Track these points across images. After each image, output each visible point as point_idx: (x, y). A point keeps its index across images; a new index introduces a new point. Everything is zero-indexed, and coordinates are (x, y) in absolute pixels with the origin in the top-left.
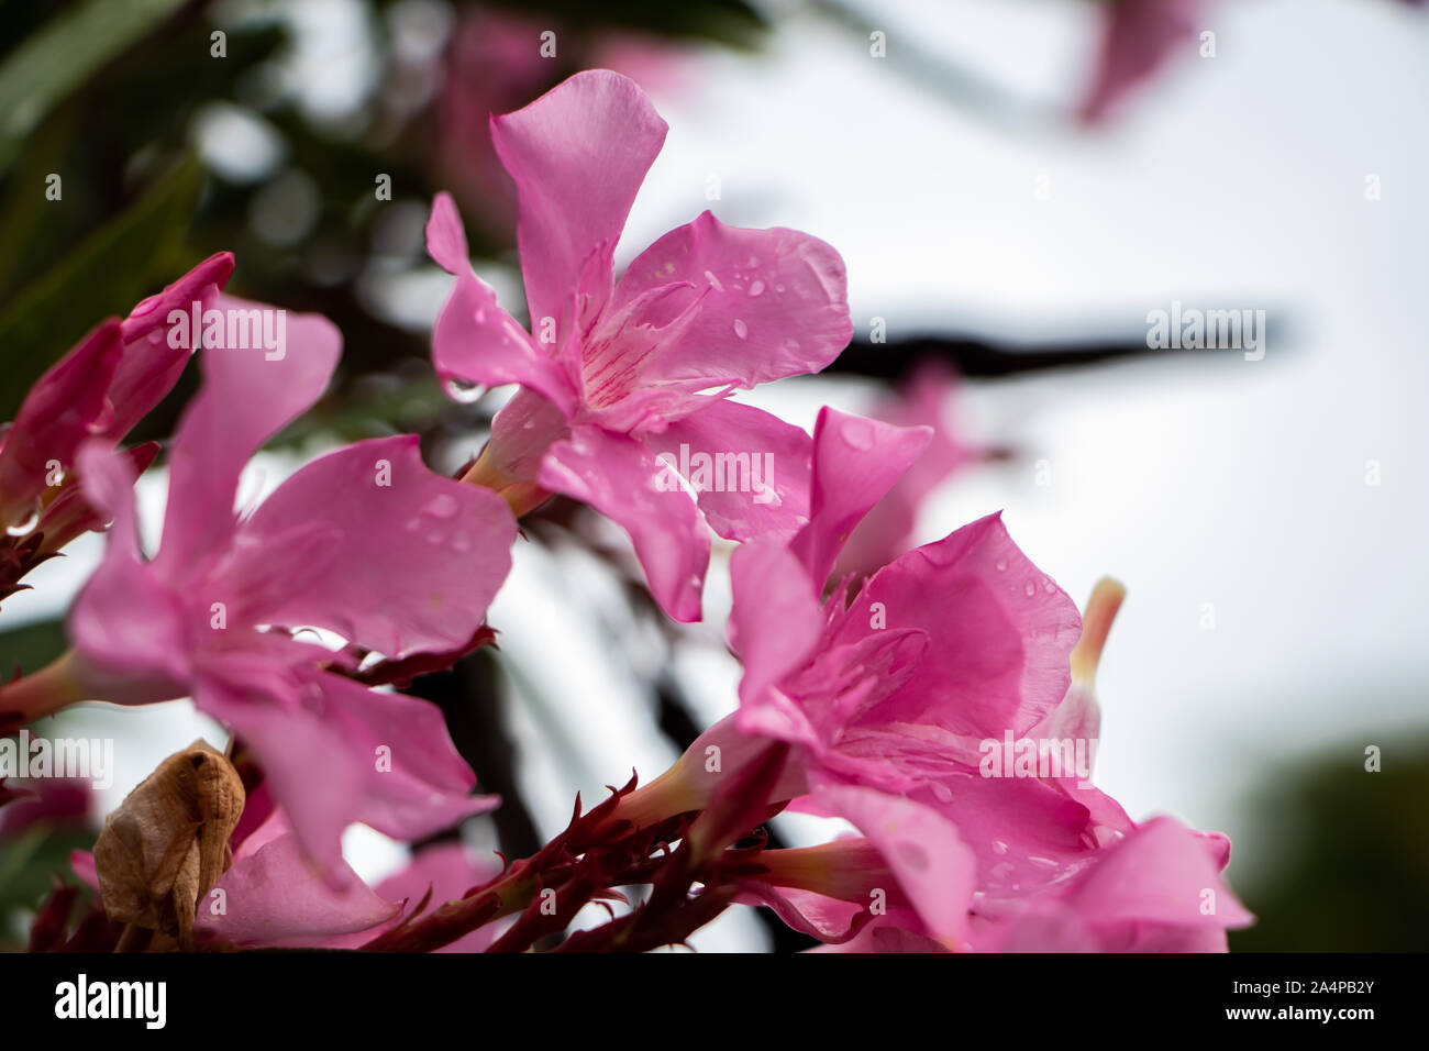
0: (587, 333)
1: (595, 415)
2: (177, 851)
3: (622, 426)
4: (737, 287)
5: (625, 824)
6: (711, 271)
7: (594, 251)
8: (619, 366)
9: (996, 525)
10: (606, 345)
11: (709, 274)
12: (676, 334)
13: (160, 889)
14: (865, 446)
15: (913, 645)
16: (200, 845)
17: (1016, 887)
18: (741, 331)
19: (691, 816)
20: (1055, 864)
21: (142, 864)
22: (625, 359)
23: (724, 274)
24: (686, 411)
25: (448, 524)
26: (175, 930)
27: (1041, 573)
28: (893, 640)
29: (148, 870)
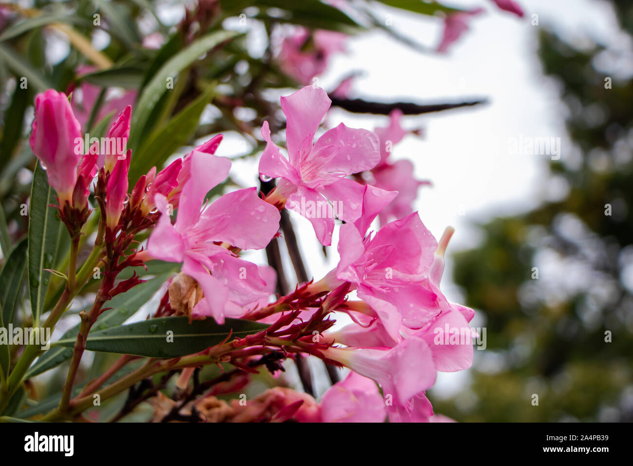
0: (305, 159)
1: (305, 184)
2: (190, 291)
3: (312, 187)
4: (349, 145)
5: (309, 293)
6: (342, 140)
7: (307, 137)
8: (314, 168)
9: (416, 214)
10: (310, 162)
11: (341, 141)
12: (329, 160)
13: (185, 302)
14: (379, 195)
15: (390, 249)
16: (196, 290)
17: (415, 318)
18: (349, 158)
19: (326, 292)
20: (426, 311)
21: (181, 294)
22: (316, 166)
23: (346, 141)
24: (331, 183)
25: (262, 214)
26: (188, 314)
27: (427, 230)
28: (384, 247)
29: (182, 296)
